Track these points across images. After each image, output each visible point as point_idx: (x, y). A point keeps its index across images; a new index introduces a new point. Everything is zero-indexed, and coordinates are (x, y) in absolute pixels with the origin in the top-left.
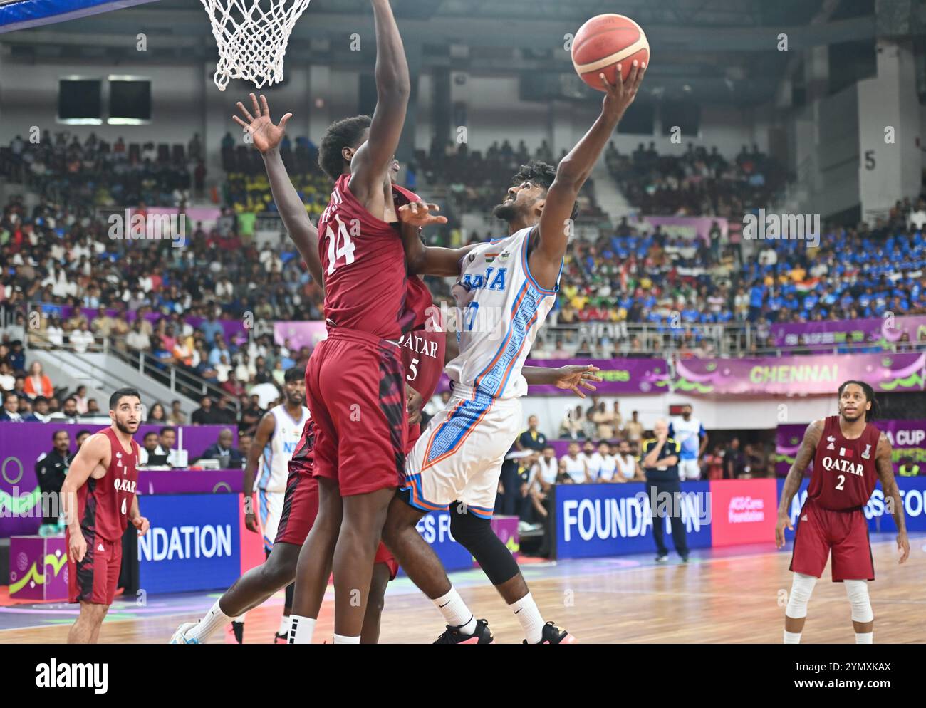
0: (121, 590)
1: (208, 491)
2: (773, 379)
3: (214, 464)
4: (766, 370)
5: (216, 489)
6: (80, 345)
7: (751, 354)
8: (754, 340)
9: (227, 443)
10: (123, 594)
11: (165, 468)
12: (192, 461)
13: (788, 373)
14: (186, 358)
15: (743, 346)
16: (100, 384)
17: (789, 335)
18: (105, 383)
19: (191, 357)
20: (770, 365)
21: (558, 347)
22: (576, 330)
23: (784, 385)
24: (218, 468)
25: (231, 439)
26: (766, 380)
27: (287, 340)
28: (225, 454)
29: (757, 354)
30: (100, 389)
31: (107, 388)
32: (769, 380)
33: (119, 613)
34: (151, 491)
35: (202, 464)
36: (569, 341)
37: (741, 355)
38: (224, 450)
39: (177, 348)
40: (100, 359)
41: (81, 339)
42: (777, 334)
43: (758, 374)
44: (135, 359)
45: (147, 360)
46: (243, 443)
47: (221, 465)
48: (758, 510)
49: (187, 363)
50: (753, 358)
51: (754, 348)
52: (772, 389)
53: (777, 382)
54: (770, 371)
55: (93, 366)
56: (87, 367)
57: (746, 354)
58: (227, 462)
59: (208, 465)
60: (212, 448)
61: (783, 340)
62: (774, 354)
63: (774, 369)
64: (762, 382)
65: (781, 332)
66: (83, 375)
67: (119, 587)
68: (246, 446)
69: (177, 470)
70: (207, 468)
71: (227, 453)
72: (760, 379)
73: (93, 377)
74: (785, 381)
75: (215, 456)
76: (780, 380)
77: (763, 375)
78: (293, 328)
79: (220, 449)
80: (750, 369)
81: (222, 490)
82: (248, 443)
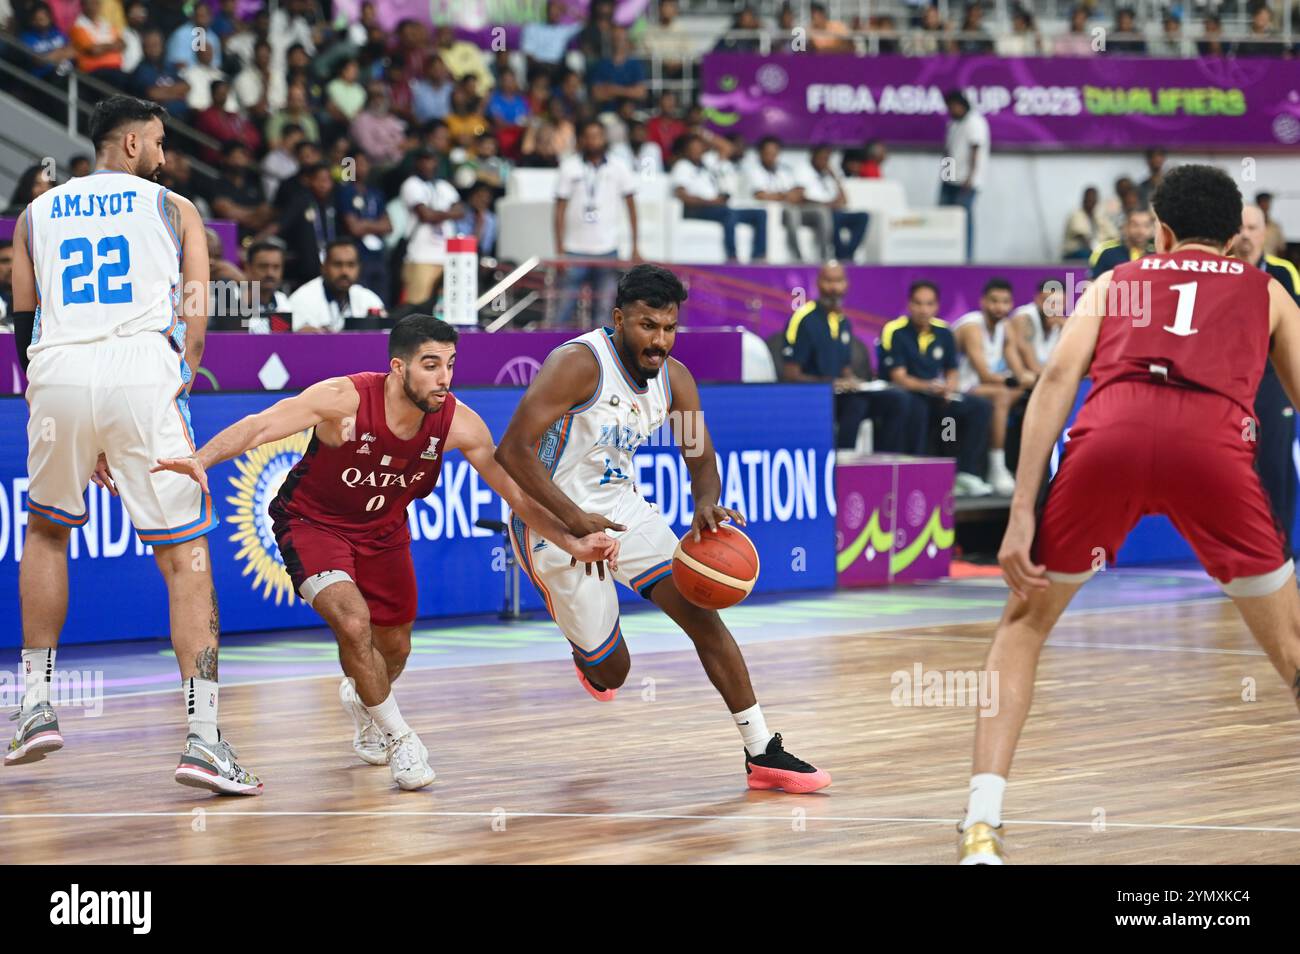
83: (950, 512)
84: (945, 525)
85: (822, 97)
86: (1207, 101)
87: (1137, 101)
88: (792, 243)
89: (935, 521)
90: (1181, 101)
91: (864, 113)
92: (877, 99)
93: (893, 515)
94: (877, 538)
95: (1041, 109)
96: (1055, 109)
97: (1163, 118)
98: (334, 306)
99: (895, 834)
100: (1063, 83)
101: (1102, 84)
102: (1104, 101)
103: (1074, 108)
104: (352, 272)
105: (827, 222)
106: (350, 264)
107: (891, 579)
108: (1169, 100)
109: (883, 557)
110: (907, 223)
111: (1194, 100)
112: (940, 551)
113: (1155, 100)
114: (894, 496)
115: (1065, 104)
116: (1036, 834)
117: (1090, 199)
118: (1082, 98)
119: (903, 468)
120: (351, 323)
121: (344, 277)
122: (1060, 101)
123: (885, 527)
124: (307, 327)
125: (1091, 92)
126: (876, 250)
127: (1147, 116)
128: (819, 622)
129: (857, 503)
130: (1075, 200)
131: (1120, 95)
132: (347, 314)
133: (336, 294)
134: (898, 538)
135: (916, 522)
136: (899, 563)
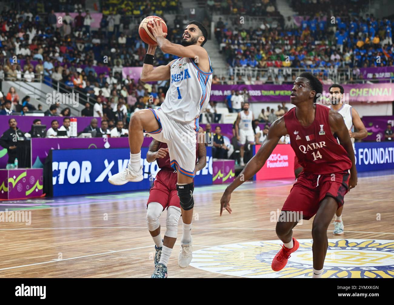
0: (45, 194)
1: (86, 148)
2: (361, 95)
3: (89, 135)
4: (358, 90)
5: (89, 147)
6: (29, 79)
7: (350, 82)
8: (352, 76)
9: (95, 125)
10: (45, 196)
11: (65, 137)
12: (79, 133)
13: (368, 92)
14: (80, 84)
15: (347, 79)
16: (38, 97)
17: (368, 74)
18: (41, 96)
19: (82, 84)
20: (359, 88)
21: (257, 79)
22: (266, 71)
23: (366, 97)
24: (91, 137)
25: (97, 123)
26: (357, 95)
27: (128, 76)
28: (94, 130)
29: (353, 83)
30: (38, 99)
31: (42, 99)
32: (359, 95)
33: (42, 205)
34: (59, 148)
35: (84, 135)
36: (263, 76)
37: (345, 83)
38: (94, 128)
39: (75, 80)
40: (38, 85)
41: (29, 76)
42: (363, 73)
43: (353, 92)
44: (55, 85)
45: (61, 85)
46: (103, 124)
47: (92, 136)
48: (285, 161)
49: (80, 86)
50: (351, 84)
51: (352, 80)
52: (360, 99)
53: (362, 96)
54: (359, 91)
55: (35, 88)
56: (32, 89)
57: (348, 83)
58: (95, 134)
59: (86, 136)
60: (88, 128)
61: (366, 75)
62: (361, 83)
63: (361, 90)
64: (355, 96)
65: (365, 72)
66: (30, 93)
67: (44, 193)
68: (105, 126)
69: (72, 138)
70: (85, 137)
71: (95, 130)
72: (354, 94)
73: (35, 94)
74: (367, 95)
75: (89, 131)
76: (364, 95)
77: (356, 93)
78: (131, 70)
79: (91, 128)
80: (350, 90)
81: (93, 147)
82: (106, 125)
83: (234, 170)
84: (233, 172)
85: (213, 93)
86: (284, 93)
87: (271, 93)
88: (208, 120)
89: (231, 172)
90: (279, 93)
91: (221, 95)
92: (223, 93)
93: (223, 171)
94: (220, 175)
95: (254, 95)
96: (256, 95)
97: (277, 96)
98: (119, 132)
99: (217, 231)
100: (258, 90)
101: (265, 90)
102: (265, 93)
103: (260, 94)
104: (122, 126)
105: (214, 116)
106: (121, 125)
107: (223, 183)
108: (277, 93)
109: (221, 178)
110: (228, 116)
111: (282, 93)
112: (232, 177)
113: (275, 93)
114: (223, 167)
115: (258, 94)
116: (243, 231)
117: (263, 111)
118: (261, 92)
119: (225, 162)
120: (122, 136)
121: (120, 128)
122: (257, 93)
123: (222, 173)
124: (114, 137)
125: (263, 91)
126: (222, 121)
127: (273, 96)
128: (208, 191)
129: (216, 168)
130: (260, 111)
131: (268, 92)
132: (121, 134)
133: (119, 130)
134: (224, 175)
135: (227, 172)
136: (224, 179)
